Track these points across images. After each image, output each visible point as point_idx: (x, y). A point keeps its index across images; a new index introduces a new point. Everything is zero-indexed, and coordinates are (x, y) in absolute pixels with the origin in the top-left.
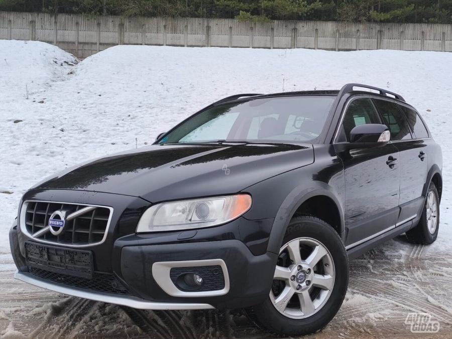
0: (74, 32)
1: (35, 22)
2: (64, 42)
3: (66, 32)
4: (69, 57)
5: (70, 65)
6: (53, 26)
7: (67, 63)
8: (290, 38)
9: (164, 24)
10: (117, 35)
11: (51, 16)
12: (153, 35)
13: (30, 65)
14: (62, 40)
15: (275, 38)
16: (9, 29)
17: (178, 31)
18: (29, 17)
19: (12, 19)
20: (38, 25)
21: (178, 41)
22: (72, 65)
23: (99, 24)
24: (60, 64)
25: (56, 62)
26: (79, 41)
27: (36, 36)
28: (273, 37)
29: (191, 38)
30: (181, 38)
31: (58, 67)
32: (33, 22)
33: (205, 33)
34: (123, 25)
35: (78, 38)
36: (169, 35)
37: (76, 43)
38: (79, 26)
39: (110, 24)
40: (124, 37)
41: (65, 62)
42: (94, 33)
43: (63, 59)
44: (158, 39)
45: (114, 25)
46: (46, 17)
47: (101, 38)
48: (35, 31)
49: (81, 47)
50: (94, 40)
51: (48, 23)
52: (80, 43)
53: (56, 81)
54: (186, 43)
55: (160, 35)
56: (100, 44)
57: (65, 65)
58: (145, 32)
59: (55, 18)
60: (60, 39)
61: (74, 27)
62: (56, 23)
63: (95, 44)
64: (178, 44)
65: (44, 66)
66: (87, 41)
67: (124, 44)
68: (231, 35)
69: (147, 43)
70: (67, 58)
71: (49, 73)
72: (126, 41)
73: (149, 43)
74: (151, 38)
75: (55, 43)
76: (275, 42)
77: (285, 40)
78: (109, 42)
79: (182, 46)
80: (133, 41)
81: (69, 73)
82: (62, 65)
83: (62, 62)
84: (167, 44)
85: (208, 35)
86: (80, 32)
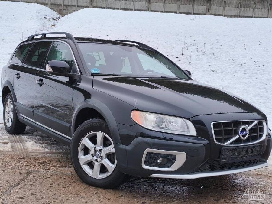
2: (55, 4)
4: (55, 14)
5: (55, 20)
7: (53, 18)
8: (206, 7)
12: (112, 1)
13: (28, 19)
15: (195, 6)
21: (129, 6)
22: (56, 20)
24: (48, 19)
25: (46, 18)
26: (65, 4)
29: (138, 5)
31: (45, 21)
33: (147, 1)
35: (64, 2)
36: (123, 2)
37: (63, 5)
40: (93, 3)
41: (52, 18)
43: (50, 16)
44: (115, 4)
47: (79, 3)
49: (65, 8)
50: (74, 3)
53: (43, 31)
54: (134, 8)
55: (117, 2)
56: (78, 6)
57: (52, 20)
60: (52, 2)
63: (75, 6)
64: (128, 8)
65: (37, 21)
66: (69, 4)
67: (94, 7)
68: (165, 3)
69: (108, 6)
70: (54, 15)
71: (39, 25)
72: (95, 5)
73: (109, 7)
74: (111, 4)
75: (49, 4)
76: (195, 9)
77: (203, 8)
78: (83, 5)
79: (131, 10)
80: (99, 5)
81: (52, 26)
82: (49, 20)
83: (50, 18)
84: (121, 7)
85: (149, 3)
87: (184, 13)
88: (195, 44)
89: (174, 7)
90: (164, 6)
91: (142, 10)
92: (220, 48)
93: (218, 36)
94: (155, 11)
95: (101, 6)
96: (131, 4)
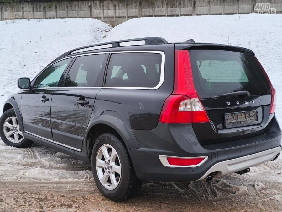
0: (113, 10)
2: (107, 17)
3: (109, 11)
4: (107, 26)
5: (106, 31)
6: (102, 8)
7: (105, 30)
9: (166, 2)
10: (137, 11)
11: (101, 2)
12: (159, 9)
13: (82, 33)
14: (106, 16)
15: (240, 6)
16: (78, 11)
17: (175, 6)
18: (89, 3)
19: (79, 5)
20: (93, 8)
21: (175, 12)
22: (108, 32)
23: (127, 5)
24: (100, 31)
25: (98, 30)
26: (116, 16)
27: (93, 14)
28: (238, 5)
29: (184, 10)
30: (177, 11)
31: (98, 33)
32: (91, 6)
33: (192, 6)
34: (142, 4)
35: (115, 14)
36: (169, 9)
37: (114, 17)
38: (116, 7)
39: (134, 4)
40: (142, 12)
41: (104, 30)
42: (125, 11)
43: (103, 28)
44: (162, 12)
45: (136, 5)
46: (98, 2)
47: (128, 14)
48: (92, 11)
49: (117, 19)
50: (125, 15)
51: (99, 6)
52: (116, 17)
53: (94, 42)
55: (164, 9)
56: (128, 17)
57: (104, 32)
58: (155, 8)
59: (103, 3)
60: (105, 15)
61: (113, 8)
62: (103, 6)
63: (125, 17)
64: (175, 14)
65: (90, 34)
66: (120, 16)
67: (142, 16)
68: (210, 6)
69: (155, 15)
71: (91, 37)
72: (143, 15)
73: (157, 14)
74: (158, 12)
75: (102, 18)
76: (240, 9)
77: (247, 7)
78: (133, 16)
79: (177, 16)
80: (147, 14)
81: (104, 37)
82: (101, 32)
83: (102, 30)
84: (168, 14)
85: (194, 8)
86: (117, 10)
87: (228, 14)
88: (240, 43)
89: (219, 8)
90: (209, 9)
91: (188, 15)
92: (266, 46)
93: (264, 33)
94: (200, 15)
95: (149, 15)
96: (177, 10)
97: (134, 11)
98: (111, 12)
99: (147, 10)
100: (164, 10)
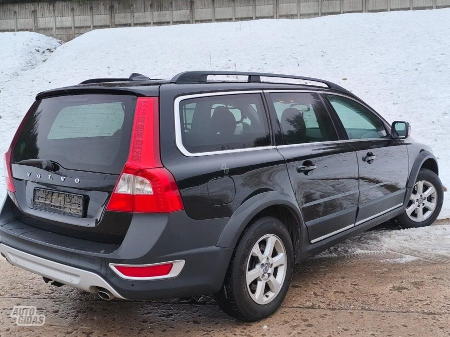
0: (70, 17)
1: (36, 11)
2: (62, 28)
3: (64, 18)
4: (54, 42)
5: (52, 51)
6: (52, 15)
7: (50, 50)
8: (272, 6)
9: (150, 3)
10: (108, 17)
11: (50, 5)
12: (141, 14)
13: (8, 56)
14: (60, 27)
15: (257, 7)
16: (15, 19)
17: (163, 9)
18: (31, 7)
19: (17, 10)
20: (39, 14)
21: (164, 18)
23: (91, 8)
24: (41, 52)
25: (38, 51)
26: (76, 26)
27: (38, 24)
28: (255, 6)
29: (178, 14)
31: (37, 55)
32: (34, 12)
33: (189, 8)
34: (113, 7)
35: (74, 23)
36: (156, 13)
37: (73, 28)
38: (75, 12)
39: (102, 7)
40: (114, 19)
41: (48, 49)
42: (88, 17)
43: (46, 47)
44: (145, 17)
45: (105, 8)
46: (46, 5)
47: (94, 22)
48: (37, 20)
49: (77, 31)
50: (89, 24)
51: (47, 11)
52: (76, 28)
54: (171, 19)
55: (148, 14)
56: (94, 27)
57: (47, 53)
58: (133, 12)
59: (53, 6)
60: (58, 25)
61: (70, 13)
62: (54, 10)
63: (90, 27)
64: (164, 21)
65: (21, 57)
66: (82, 25)
68: (214, 8)
69: (135, 22)
70: (52, 45)
71: (21, 63)
72: (116, 23)
73: (138, 22)
74: (139, 18)
75: (54, 29)
76: (257, 11)
77: (268, 9)
78: (101, 24)
79: (168, 23)
80: (123, 22)
81: (46, 60)
82: (43, 53)
83: (45, 49)
84: (154, 22)
85: (192, 10)
86: (75, 17)
88: (228, 66)
89: (227, 11)
90: (214, 12)
91: (183, 22)
92: (263, 68)
93: (266, 49)
94: (202, 21)
95: (125, 22)
96: (167, 15)
97: (102, 17)
98: (67, 20)
99: (122, 15)
100: (148, 16)
